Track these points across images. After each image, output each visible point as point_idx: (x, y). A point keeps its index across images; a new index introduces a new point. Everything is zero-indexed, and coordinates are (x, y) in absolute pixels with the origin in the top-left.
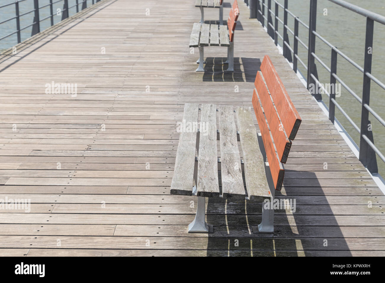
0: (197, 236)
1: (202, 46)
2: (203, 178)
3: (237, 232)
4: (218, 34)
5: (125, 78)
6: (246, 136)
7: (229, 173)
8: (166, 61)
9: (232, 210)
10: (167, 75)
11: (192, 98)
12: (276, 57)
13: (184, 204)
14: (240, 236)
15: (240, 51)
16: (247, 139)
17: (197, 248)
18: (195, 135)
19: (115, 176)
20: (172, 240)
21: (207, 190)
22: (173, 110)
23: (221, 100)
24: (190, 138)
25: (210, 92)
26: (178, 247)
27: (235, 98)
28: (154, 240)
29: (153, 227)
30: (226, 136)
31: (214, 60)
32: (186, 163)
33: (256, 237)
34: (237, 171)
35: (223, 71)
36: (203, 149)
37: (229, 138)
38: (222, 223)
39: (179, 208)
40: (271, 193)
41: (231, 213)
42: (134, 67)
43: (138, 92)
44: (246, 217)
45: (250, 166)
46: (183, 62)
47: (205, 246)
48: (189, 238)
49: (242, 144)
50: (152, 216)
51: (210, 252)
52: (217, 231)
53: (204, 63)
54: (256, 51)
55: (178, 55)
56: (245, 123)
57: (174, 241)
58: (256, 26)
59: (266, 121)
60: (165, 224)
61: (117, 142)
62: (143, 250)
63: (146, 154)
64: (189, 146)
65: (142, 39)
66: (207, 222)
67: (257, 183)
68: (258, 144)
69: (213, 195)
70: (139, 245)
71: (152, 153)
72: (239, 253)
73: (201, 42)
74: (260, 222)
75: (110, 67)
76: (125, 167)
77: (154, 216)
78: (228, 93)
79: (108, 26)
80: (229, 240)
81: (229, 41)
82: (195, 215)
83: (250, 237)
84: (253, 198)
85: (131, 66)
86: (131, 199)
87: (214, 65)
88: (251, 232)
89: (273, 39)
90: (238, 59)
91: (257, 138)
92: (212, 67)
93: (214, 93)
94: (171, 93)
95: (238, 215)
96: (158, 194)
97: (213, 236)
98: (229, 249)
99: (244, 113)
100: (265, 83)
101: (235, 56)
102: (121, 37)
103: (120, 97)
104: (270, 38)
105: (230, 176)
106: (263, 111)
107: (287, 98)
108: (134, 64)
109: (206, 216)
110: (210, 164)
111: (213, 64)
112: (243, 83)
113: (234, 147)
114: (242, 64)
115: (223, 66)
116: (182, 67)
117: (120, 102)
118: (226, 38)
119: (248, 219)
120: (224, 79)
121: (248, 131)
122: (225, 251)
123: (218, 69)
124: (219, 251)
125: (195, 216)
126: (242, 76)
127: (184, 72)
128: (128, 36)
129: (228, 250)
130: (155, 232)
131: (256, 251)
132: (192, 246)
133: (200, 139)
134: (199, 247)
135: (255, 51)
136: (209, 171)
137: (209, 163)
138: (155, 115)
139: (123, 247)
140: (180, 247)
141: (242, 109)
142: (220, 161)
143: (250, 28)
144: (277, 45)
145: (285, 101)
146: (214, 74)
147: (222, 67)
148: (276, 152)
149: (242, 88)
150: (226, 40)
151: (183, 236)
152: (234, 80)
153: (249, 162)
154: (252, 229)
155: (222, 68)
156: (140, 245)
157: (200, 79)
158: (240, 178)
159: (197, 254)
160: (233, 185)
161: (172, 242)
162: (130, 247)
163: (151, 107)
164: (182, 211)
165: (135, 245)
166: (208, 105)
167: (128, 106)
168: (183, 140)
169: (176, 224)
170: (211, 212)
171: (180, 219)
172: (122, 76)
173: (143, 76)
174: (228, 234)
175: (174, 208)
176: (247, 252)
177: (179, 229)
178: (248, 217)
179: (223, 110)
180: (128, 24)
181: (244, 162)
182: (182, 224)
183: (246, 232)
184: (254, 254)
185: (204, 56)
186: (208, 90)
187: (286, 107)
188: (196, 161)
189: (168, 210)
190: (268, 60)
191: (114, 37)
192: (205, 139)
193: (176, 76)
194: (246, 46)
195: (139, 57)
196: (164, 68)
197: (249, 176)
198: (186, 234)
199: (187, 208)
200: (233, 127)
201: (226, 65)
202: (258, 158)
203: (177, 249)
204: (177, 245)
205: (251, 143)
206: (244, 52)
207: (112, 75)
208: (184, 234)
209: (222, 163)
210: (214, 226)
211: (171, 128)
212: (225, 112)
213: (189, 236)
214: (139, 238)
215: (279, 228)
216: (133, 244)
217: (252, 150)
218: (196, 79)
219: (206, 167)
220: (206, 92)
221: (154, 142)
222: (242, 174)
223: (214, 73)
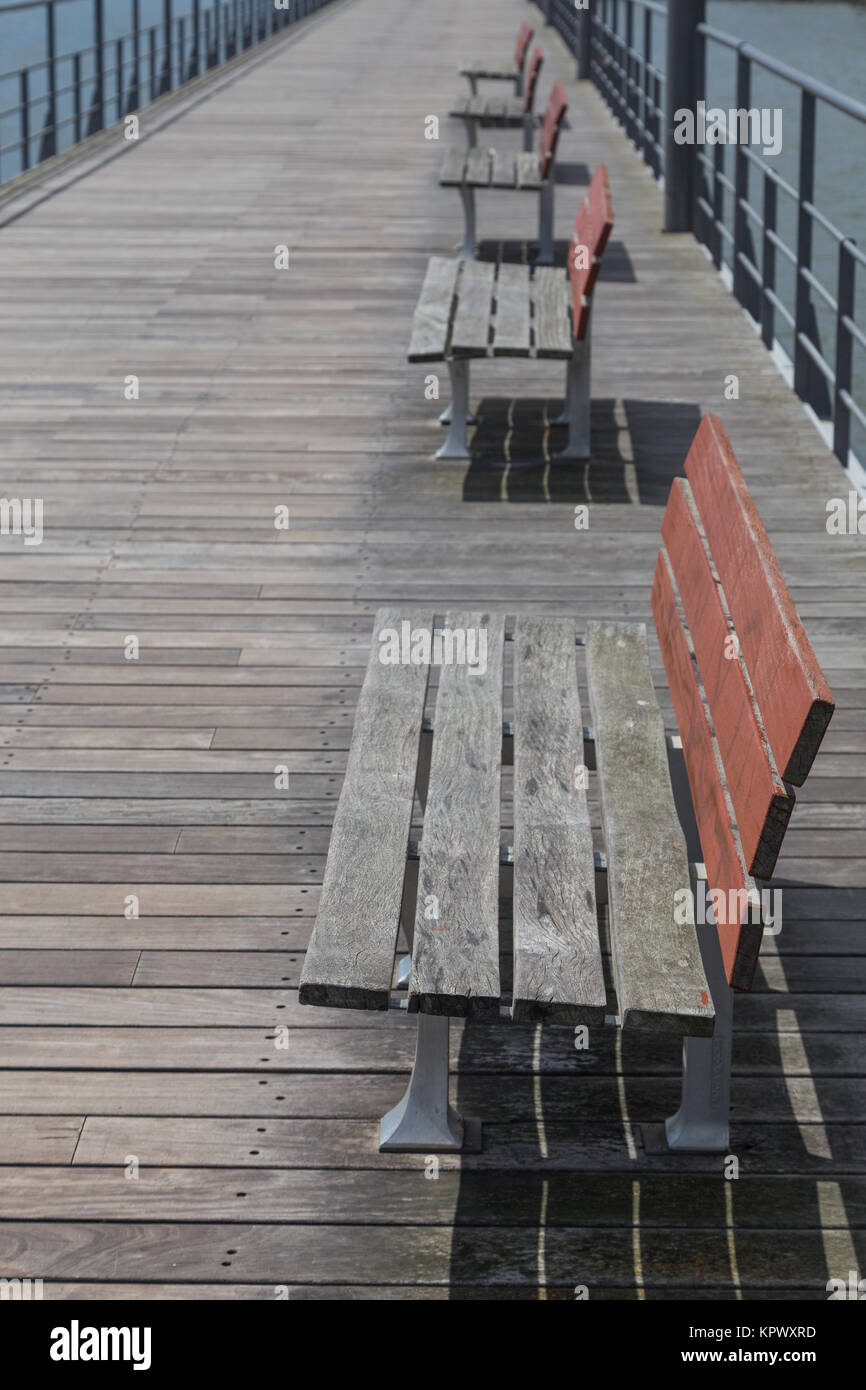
0: (414, 1167)
1: (461, 357)
2: (436, 933)
3: (580, 1149)
4: (527, 307)
5: (144, 488)
6: (622, 748)
7: (543, 910)
8: (313, 412)
9: (563, 1056)
10: (318, 476)
11: (416, 571)
12: (766, 400)
13: (367, 1028)
14: (590, 1167)
15: (618, 370)
16: (626, 763)
17: (411, 1219)
18: (414, 744)
19: (87, 909)
20: (312, 1185)
21: (448, 989)
22: (337, 624)
23: (533, 583)
24: (391, 757)
25: (491, 549)
26: (334, 1211)
27: (594, 573)
28: (236, 1183)
29: (236, 1125)
30: (538, 749)
31: (511, 410)
32: (370, 869)
33: (655, 1171)
34: (578, 904)
35: (547, 458)
36: (441, 806)
37: (551, 759)
38: (518, 1109)
39: (343, 1044)
40: (710, 1000)
41: (559, 1066)
42: (183, 437)
43: (193, 546)
44: (617, 1086)
45: (632, 883)
46: (384, 419)
47: (446, 1206)
48: (381, 1174)
49: (603, 786)
50: (235, 1078)
51: (464, 1234)
52: (500, 1143)
53: (469, 424)
54: (686, 371)
55: (364, 390)
56: (618, 696)
57: (320, 1189)
58: (691, 265)
59: (702, 692)
60: (285, 1114)
61: (101, 761)
62: (191, 1226)
63: (217, 815)
64: (384, 795)
65: (218, 321)
66: (458, 1107)
67: (657, 955)
68: (667, 786)
69: (475, 1008)
70: (173, 1205)
71: (241, 807)
72: (585, 1241)
73: (455, 342)
74: (674, 1105)
75: (85, 437)
76: (132, 867)
77: (241, 1078)
78: (562, 551)
79: (84, 264)
80: (545, 1184)
81: (572, 336)
82: (409, 1073)
83: (629, 1172)
84: (637, 1020)
85: (172, 437)
86: (150, 1006)
87: (510, 434)
88: (638, 1148)
89: (757, 319)
90: (610, 404)
91: (666, 760)
92: (503, 439)
93: (507, 550)
94: (328, 551)
95: (586, 1074)
96: (261, 984)
97: (482, 1168)
98: (543, 1221)
99: (618, 651)
100: (702, 531)
101: (597, 392)
102: (133, 310)
103: (121, 570)
104: (743, 316)
105: (547, 925)
106: (692, 649)
107: (780, 607)
108: (182, 426)
109: (455, 1080)
110: (466, 870)
111: (506, 428)
112: (623, 508)
113: (570, 797)
114: (623, 429)
115: (547, 434)
116: (378, 441)
117: (122, 590)
118: (557, 321)
119: (627, 1094)
120: (551, 491)
121: (629, 729)
122: (529, 1231)
123: (527, 451)
124: (503, 1231)
125: (407, 1081)
126: (621, 480)
127: (389, 462)
128: (163, 307)
129: (538, 1225)
130: (241, 1149)
131: (653, 1231)
132: (392, 1210)
133: (432, 764)
134: (422, 1212)
135: (680, 371)
136: (462, 902)
137: (462, 870)
138: (262, 645)
139: (111, 1214)
140: (341, 1211)
141: (609, 633)
142: (510, 859)
143: (665, 275)
144: (769, 347)
145: (774, 616)
146: (511, 470)
147: (541, 441)
148: (736, 828)
149: (625, 531)
150: (557, 333)
151: (357, 1165)
152: (590, 497)
153: (628, 865)
154: (642, 1136)
155: (545, 444)
156: (181, 1206)
157: (449, 493)
158: (587, 932)
159: (412, 1243)
160: (558, 963)
161: (310, 1193)
162: (140, 1213)
163: (247, 612)
164: (356, 1060)
165: (157, 1204)
166: (470, 615)
167: (152, 608)
168: (363, 769)
169: (330, 1114)
170: (476, 1061)
171: (349, 1091)
172: (132, 476)
173: (219, 477)
174: (541, 1159)
175: (326, 1045)
176: (617, 1233)
177: (342, 1137)
178: (626, 1085)
179: (532, 636)
180: (166, 254)
181: (608, 863)
182: (353, 1114)
183: (618, 1147)
184: (644, 1245)
185: (471, 394)
186: (481, 539)
187: (775, 645)
188: (413, 858)
189: (302, 1053)
190: (716, 438)
191: (108, 310)
192: (452, 764)
193: (351, 478)
194: (647, 350)
195: (204, 398)
196: (307, 445)
197: (625, 927)
198: (370, 1156)
199: (376, 1043)
200: (572, 711)
201: (561, 432)
202: (665, 847)
203: (331, 1219)
204: (330, 1202)
205: (638, 779)
206: (634, 376)
207: (92, 475)
208: (362, 1155)
209: (518, 869)
210: (483, 1124)
211: (326, 703)
212: (540, 645)
213: (382, 1166)
214: (177, 1177)
215: (751, 1133)
216: (153, 1201)
217: (642, 813)
218: (437, 493)
219: (450, 885)
220: (475, 548)
221: (255, 759)
222: (595, 917)
223: (509, 466)
